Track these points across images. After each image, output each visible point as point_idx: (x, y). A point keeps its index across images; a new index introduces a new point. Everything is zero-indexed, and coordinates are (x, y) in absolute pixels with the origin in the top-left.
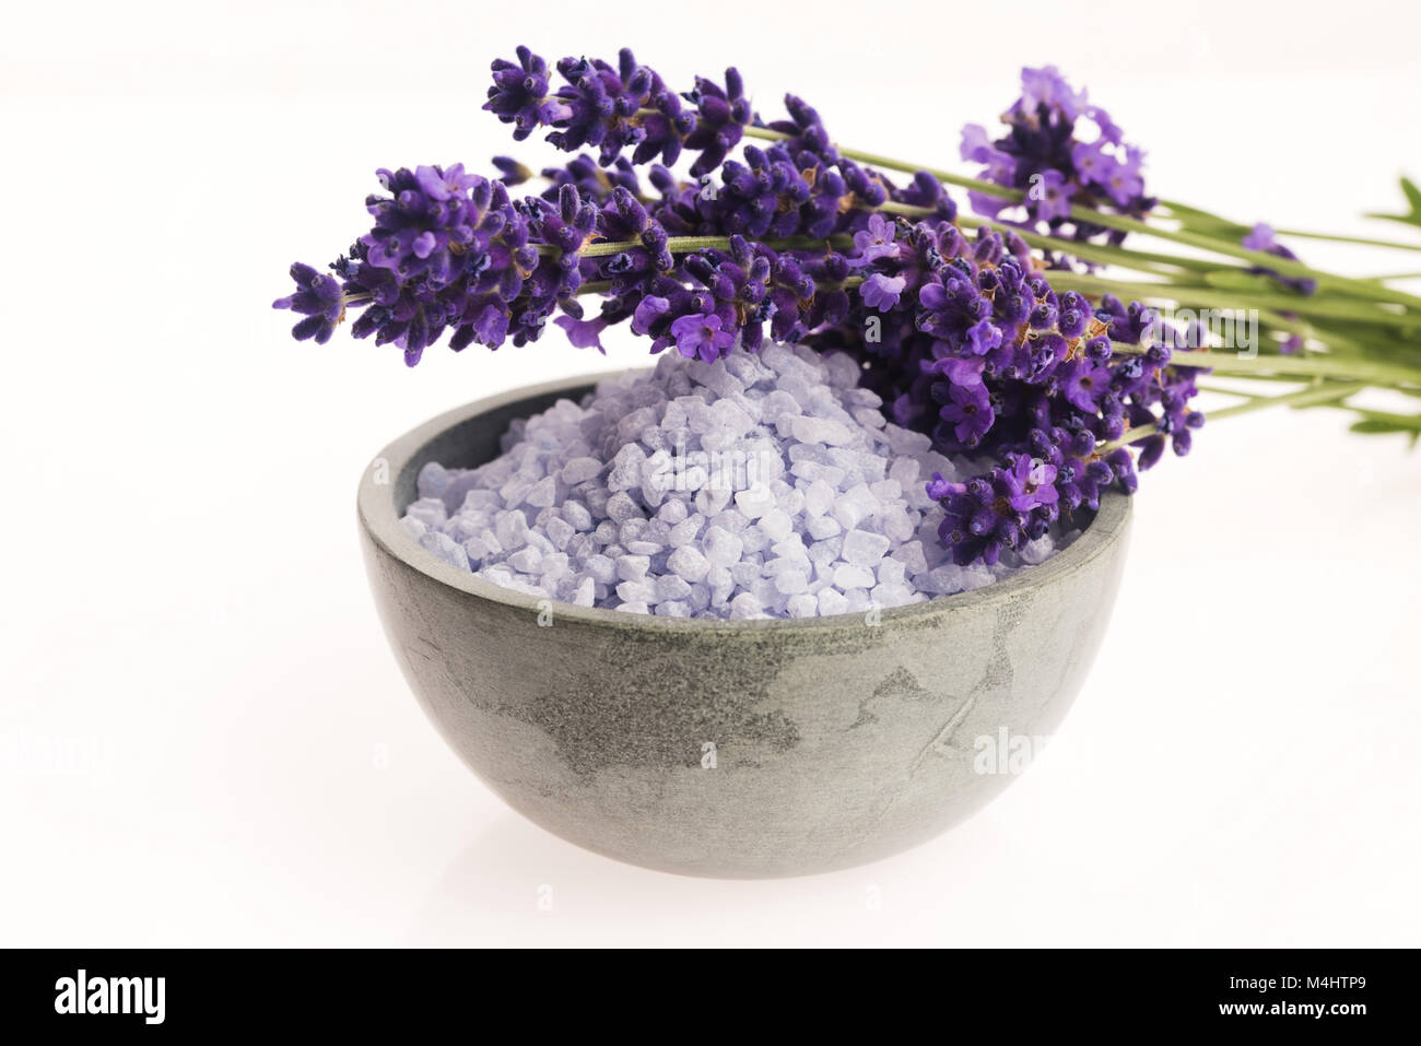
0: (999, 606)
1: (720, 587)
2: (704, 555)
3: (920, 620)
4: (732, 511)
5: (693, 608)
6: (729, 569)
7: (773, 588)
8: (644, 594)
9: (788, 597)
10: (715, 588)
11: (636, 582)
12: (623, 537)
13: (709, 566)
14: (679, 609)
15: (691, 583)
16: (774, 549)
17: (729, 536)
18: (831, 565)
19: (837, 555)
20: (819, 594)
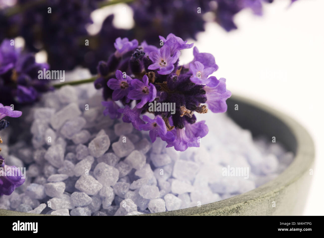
0: (268, 198)
1: (108, 197)
2: (96, 179)
3: (229, 209)
4: (111, 154)
5: (92, 210)
6: (111, 187)
7: (138, 196)
8: (64, 204)
9: (148, 201)
10: (105, 198)
11: (59, 198)
12: (46, 172)
13: (101, 186)
14: (85, 211)
15: (90, 196)
16: (137, 174)
17: (111, 168)
18: (167, 180)
19: (170, 175)
20: (165, 198)
